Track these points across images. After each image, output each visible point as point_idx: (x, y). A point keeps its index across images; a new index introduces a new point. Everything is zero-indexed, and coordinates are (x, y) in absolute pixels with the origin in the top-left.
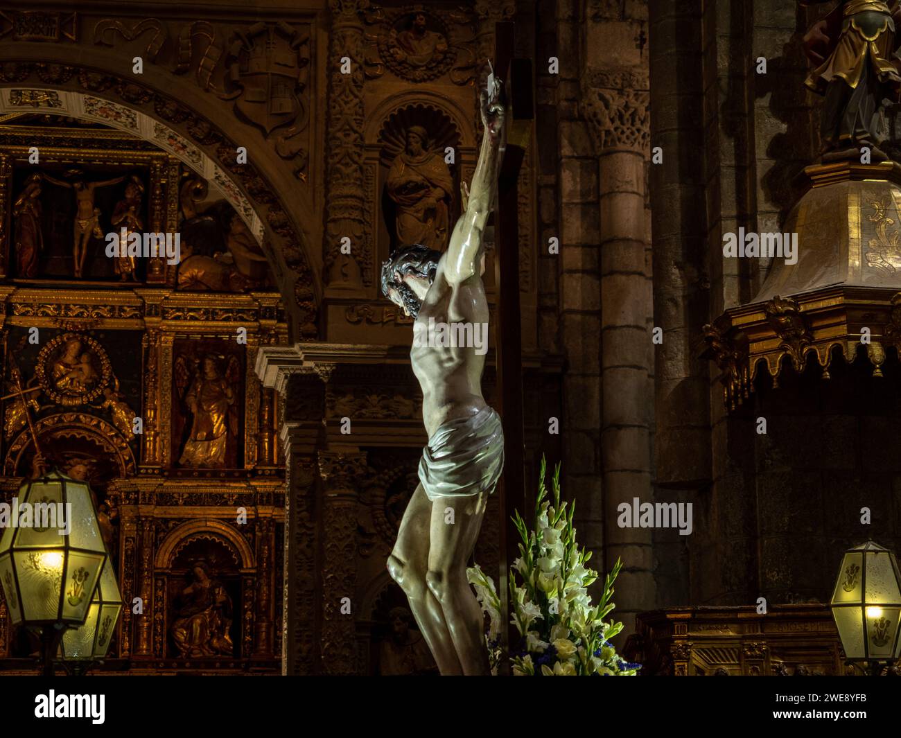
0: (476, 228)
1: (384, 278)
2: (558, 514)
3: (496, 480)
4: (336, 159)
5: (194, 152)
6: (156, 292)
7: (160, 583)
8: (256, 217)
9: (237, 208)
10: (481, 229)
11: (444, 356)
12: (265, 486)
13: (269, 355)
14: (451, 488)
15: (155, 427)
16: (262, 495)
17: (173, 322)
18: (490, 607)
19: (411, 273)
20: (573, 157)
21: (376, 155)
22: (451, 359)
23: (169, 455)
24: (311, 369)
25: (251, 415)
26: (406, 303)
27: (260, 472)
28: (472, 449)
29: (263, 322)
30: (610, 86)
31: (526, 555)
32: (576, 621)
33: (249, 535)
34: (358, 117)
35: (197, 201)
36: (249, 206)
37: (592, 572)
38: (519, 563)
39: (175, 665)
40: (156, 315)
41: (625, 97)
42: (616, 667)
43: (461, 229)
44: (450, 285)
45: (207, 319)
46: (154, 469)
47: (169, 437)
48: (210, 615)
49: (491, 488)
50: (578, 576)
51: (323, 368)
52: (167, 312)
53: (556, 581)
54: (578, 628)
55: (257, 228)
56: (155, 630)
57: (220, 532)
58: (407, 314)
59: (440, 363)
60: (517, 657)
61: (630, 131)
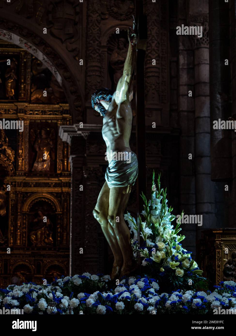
0: (126, 82)
1: (92, 101)
2: (160, 193)
3: (135, 180)
4: (90, 51)
5: (34, 49)
6: (22, 104)
7: (24, 217)
8: (59, 75)
9: (52, 71)
10: (129, 82)
11: (114, 132)
12: (65, 180)
13: (64, 129)
14: (117, 183)
15: (22, 156)
16: (64, 183)
17: (29, 116)
18: (134, 229)
19: (102, 99)
20: (184, 50)
21: (106, 50)
22: (117, 133)
23: (28, 168)
24: (80, 134)
25: (59, 152)
26: (101, 111)
27: (63, 174)
28: (125, 168)
29: (64, 115)
30: (198, 22)
31: (146, 209)
32: (166, 235)
33: (59, 199)
34: (98, 35)
35: (38, 68)
36: (56, 70)
37: (173, 216)
38: (144, 212)
39: (30, 249)
40: (22, 113)
41: (204, 26)
42: (182, 253)
43: (121, 82)
44: (117, 104)
45: (42, 114)
46: (22, 173)
47: (28, 160)
48: (44, 230)
49: (133, 183)
50: (167, 217)
51: (85, 134)
52: (27, 112)
53: (158, 220)
54: (167, 238)
55: (59, 79)
56: (23, 235)
57: (48, 197)
58: (101, 115)
59: (113, 134)
60: (141, 249)
61: (206, 39)
